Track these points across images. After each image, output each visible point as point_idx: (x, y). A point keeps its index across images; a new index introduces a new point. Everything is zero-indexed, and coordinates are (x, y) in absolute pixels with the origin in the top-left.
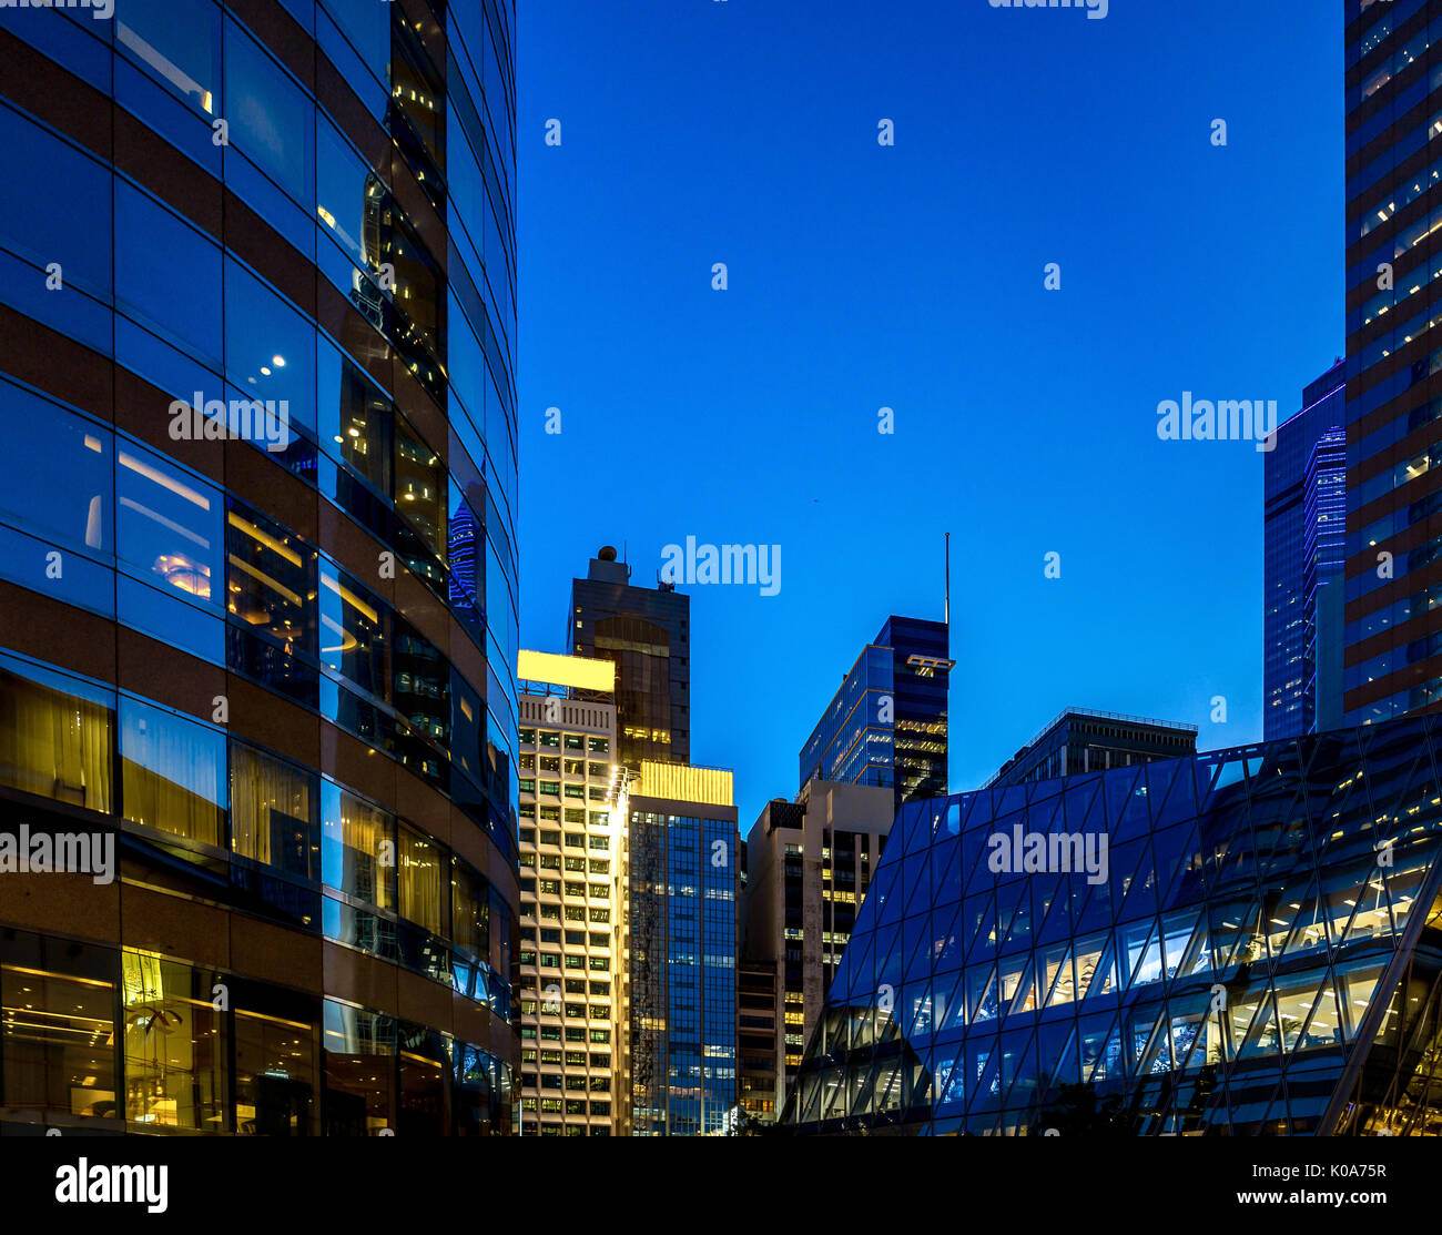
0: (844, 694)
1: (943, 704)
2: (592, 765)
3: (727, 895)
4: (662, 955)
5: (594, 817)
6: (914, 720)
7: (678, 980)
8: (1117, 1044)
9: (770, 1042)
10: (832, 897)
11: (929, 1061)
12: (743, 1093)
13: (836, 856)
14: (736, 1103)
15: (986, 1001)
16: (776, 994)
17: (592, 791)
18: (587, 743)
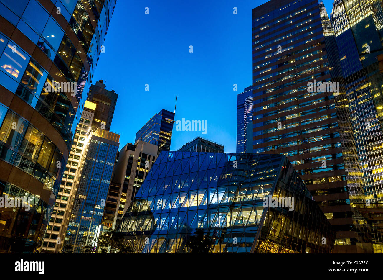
0: (149, 122)
1: (171, 129)
2: (84, 126)
3: (112, 164)
4: (90, 178)
5: (81, 138)
6: (165, 131)
7: (93, 185)
8: (206, 218)
9: (115, 206)
10: (139, 169)
11: (160, 217)
12: (104, 220)
13: (142, 159)
14: (101, 223)
15: (176, 203)
16: (119, 193)
17: (82, 132)
18: (84, 120)
